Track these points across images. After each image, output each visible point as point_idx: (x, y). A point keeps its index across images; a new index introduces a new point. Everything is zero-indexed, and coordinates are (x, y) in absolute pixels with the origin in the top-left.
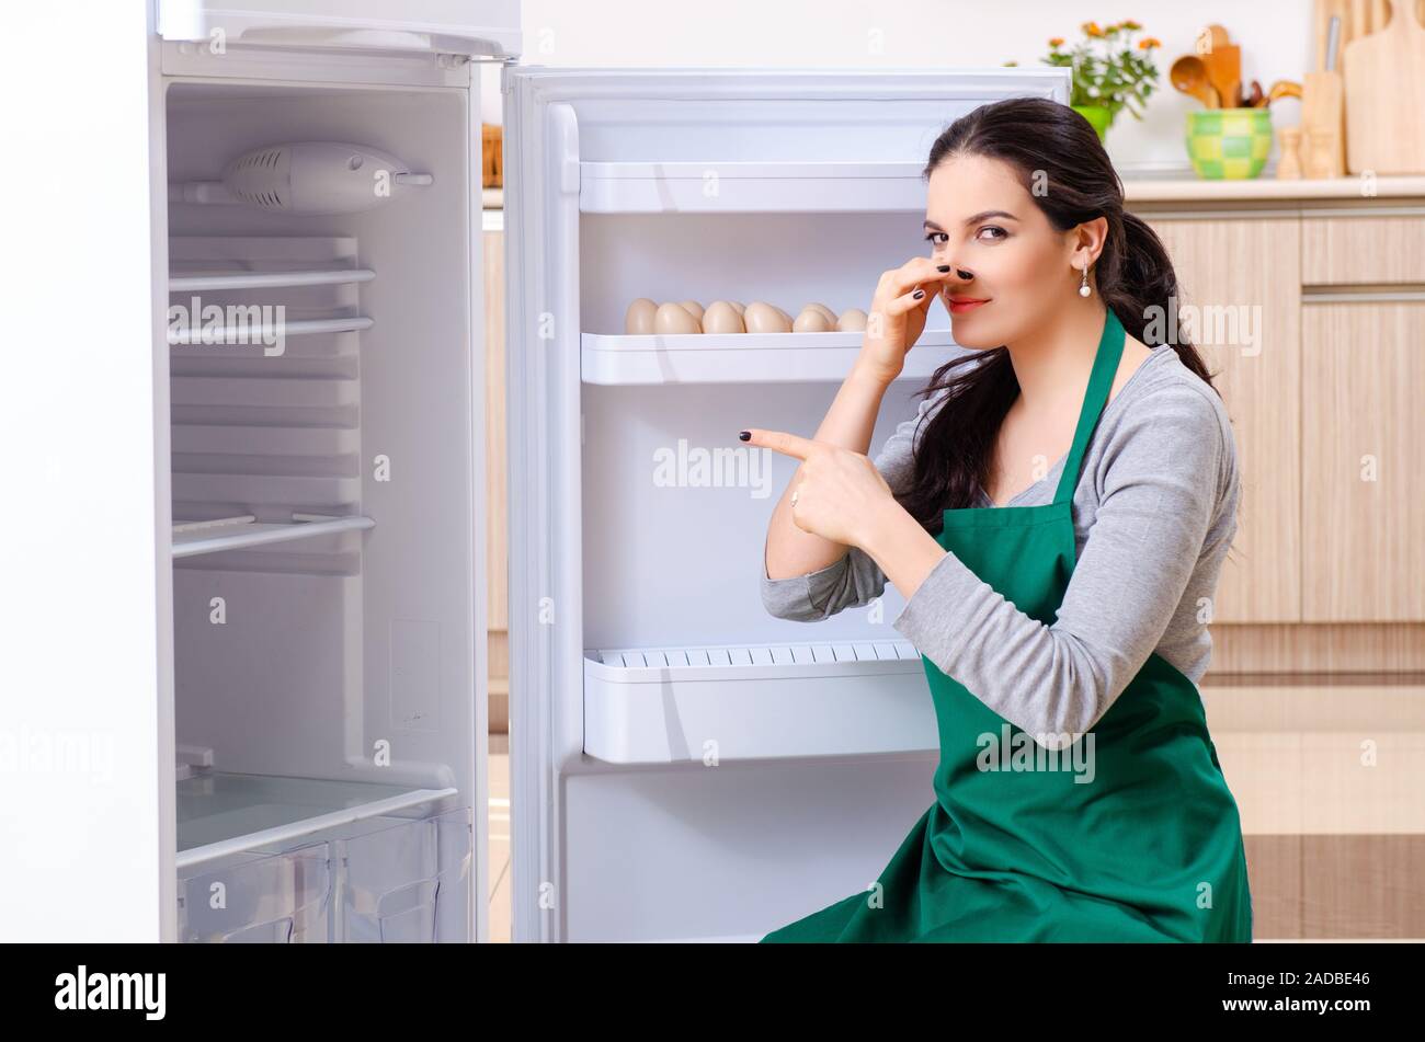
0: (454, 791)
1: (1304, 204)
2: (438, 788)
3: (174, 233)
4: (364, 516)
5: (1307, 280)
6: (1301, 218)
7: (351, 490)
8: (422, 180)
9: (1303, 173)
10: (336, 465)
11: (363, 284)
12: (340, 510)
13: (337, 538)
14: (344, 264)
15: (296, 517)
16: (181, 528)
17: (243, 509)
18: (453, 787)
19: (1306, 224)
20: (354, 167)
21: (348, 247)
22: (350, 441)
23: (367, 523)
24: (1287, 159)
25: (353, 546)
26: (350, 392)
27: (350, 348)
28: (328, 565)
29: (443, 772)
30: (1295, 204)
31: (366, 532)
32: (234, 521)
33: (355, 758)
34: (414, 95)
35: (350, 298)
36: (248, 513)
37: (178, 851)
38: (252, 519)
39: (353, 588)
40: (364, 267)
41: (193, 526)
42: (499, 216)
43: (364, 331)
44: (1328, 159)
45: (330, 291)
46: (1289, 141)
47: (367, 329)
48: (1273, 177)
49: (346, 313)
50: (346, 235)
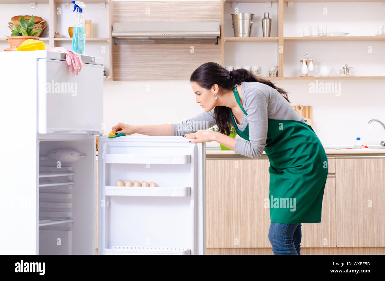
3: (40, 166)
4: (72, 220)
7: (70, 215)
8: (84, 156)
10: (67, 210)
11: (73, 176)
12: (68, 218)
13: (68, 223)
14: (69, 172)
15: (60, 220)
16: (41, 221)
17: (49, 218)
20: (72, 154)
21: (70, 169)
22: (70, 205)
23: (73, 221)
25: (70, 225)
26: (70, 196)
27: (70, 188)
28: (65, 229)
31: (73, 223)
32: (47, 220)
34: (83, 141)
35: (71, 178)
36: (51, 219)
38: (51, 220)
39: (70, 233)
40: (73, 173)
41: (43, 221)
43: (73, 185)
45: (67, 177)
49: (70, 181)
50: (69, 167)
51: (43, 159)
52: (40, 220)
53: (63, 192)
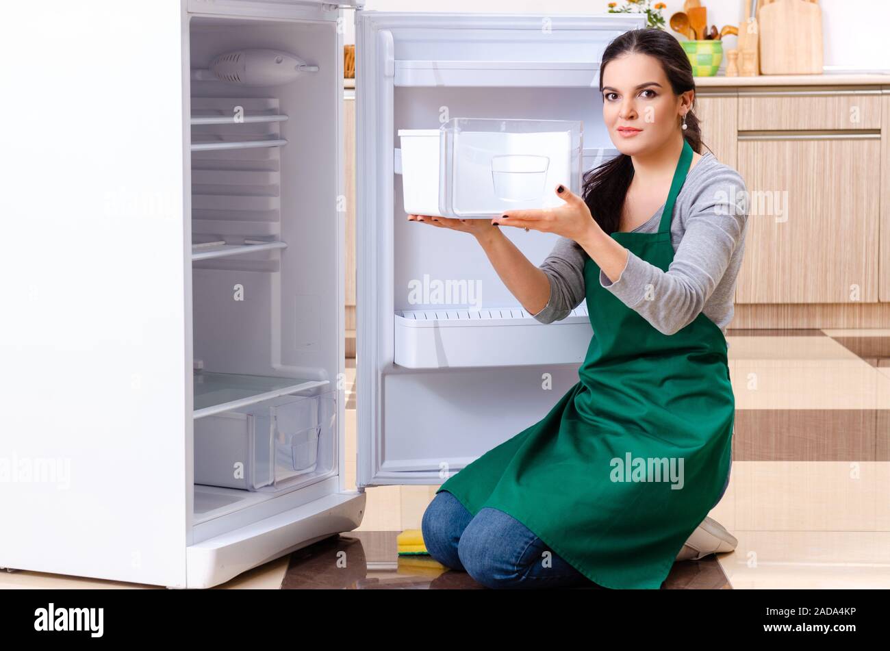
0: (328, 382)
1: (739, 89)
2: (319, 380)
4: (282, 242)
5: (740, 129)
6: (738, 96)
7: (275, 228)
8: (312, 69)
9: (739, 74)
10: (266, 215)
11: (281, 122)
12: (270, 238)
13: (268, 252)
14: (272, 112)
15: (247, 242)
17: (219, 238)
18: (327, 380)
19: (741, 99)
20: (279, 62)
21: (274, 103)
22: (275, 203)
23: (284, 245)
24: (731, 66)
25: (277, 257)
26: (275, 178)
27: (275, 155)
28: (263, 266)
29: (322, 372)
30: (735, 89)
31: (283, 250)
32: (215, 244)
33: (277, 365)
35: (275, 130)
36: (222, 240)
37: (194, 410)
38: (224, 243)
39: (276, 278)
40: (282, 114)
41: (202, 245)
42: (352, 92)
43: (283, 147)
44: (751, 66)
45: (265, 125)
46: (732, 57)
47: (286, 145)
48: (723, 75)
49: (273, 137)
50: (273, 98)
51: (199, 75)
52: (194, 242)
53: (256, 165)
